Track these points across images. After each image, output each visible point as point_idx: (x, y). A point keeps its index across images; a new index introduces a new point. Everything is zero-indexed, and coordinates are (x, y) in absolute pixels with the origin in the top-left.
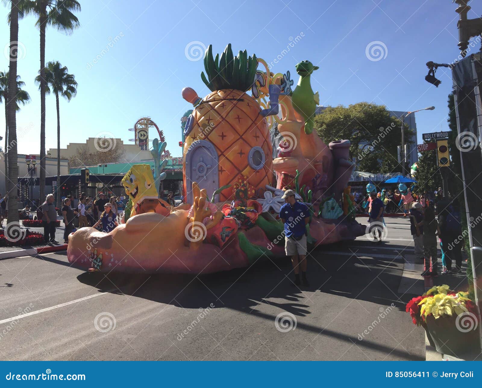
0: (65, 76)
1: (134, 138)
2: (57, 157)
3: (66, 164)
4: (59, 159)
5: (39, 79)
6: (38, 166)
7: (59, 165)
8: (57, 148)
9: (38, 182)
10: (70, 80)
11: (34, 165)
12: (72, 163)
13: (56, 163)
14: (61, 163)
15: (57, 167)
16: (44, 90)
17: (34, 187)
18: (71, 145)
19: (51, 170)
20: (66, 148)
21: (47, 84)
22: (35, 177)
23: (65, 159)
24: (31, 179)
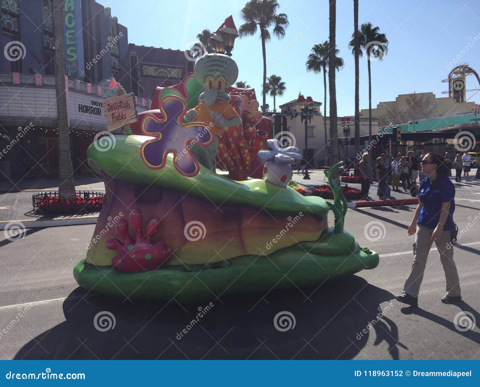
0: (377, 35)
1: (448, 90)
2: (368, 117)
3: (377, 123)
4: (370, 119)
5: (352, 43)
6: (353, 129)
7: (370, 125)
8: (368, 108)
9: (353, 141)
10: (382, 38)
11: (348, 126)
12: (383, 122)
13: (368, 123)
14: (373, 123)
15: (368, 127)
16: (357, 53)
17: (349, 146)
18: (381, 105)
19: (364, 131)
20: (376, 107)
21: (360, 47)
22: (349, 138)
23: (376, 119)
24: (346, 139)
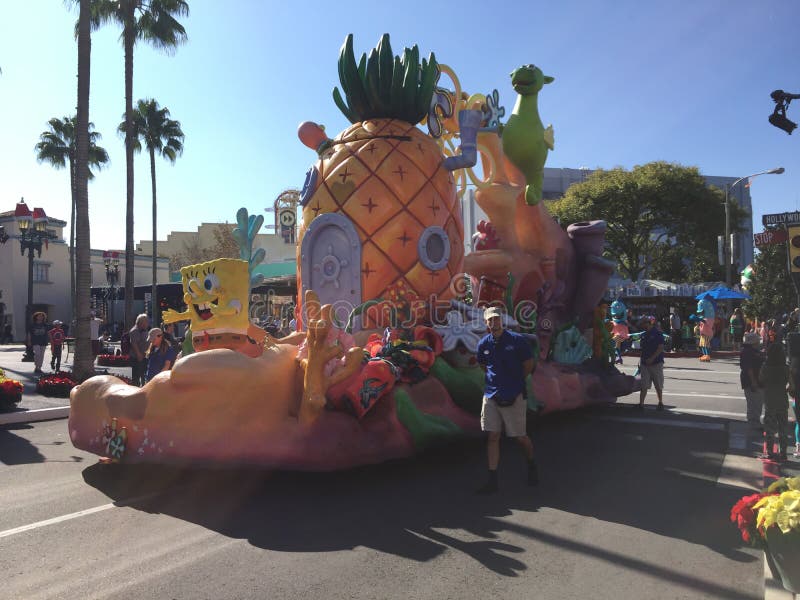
0: (165, 123)
1: (274, 223)
2: (151, 254)
3: (166, 265)
4: (155, 258)
5: (124, 127)
6: (123, 270)
7: (155, 268)
8: (151, 239)
9: (122, 294)
10: (173, 130)
11: (116, 266)
12: (175, 265)
13: (151, 264)
14: (159, 264)
15: (151, 270)
16: (131, 146)
17: (117, 302)
18: (174, 236)
19: (143, 276)
20: (165, 239)
21: (136, 136)
22: (117, 287)
23: (165, 258)
24: (112, 289)
